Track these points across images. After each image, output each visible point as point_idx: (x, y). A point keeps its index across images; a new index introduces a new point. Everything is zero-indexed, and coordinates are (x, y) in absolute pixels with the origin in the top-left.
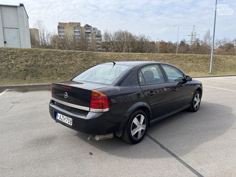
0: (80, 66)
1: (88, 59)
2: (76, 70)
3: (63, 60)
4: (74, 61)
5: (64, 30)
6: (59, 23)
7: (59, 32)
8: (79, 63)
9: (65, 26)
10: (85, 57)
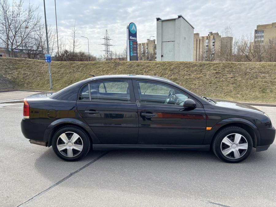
0: (207, 80)
1: (222, 71)
2: (199, 85)
3: (190, 73)
4: (203, 74)
5: (263, 34)
6: (258, 26)
7: (256, 37)
8: (208, 77)
9: (265, 28)
10: (220, 69)
